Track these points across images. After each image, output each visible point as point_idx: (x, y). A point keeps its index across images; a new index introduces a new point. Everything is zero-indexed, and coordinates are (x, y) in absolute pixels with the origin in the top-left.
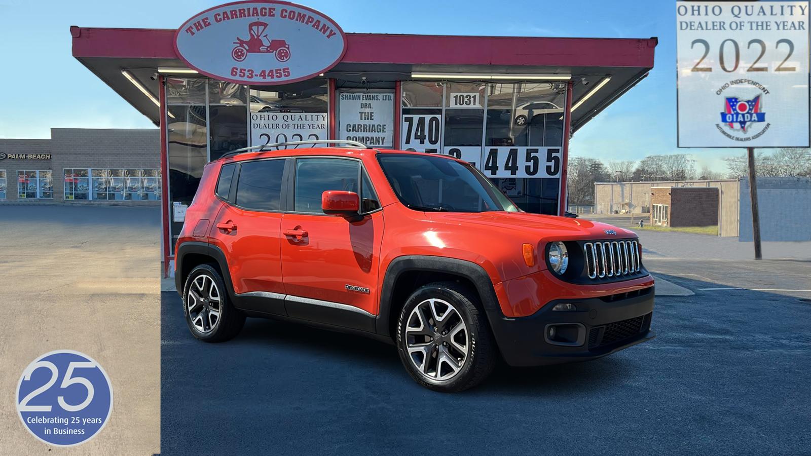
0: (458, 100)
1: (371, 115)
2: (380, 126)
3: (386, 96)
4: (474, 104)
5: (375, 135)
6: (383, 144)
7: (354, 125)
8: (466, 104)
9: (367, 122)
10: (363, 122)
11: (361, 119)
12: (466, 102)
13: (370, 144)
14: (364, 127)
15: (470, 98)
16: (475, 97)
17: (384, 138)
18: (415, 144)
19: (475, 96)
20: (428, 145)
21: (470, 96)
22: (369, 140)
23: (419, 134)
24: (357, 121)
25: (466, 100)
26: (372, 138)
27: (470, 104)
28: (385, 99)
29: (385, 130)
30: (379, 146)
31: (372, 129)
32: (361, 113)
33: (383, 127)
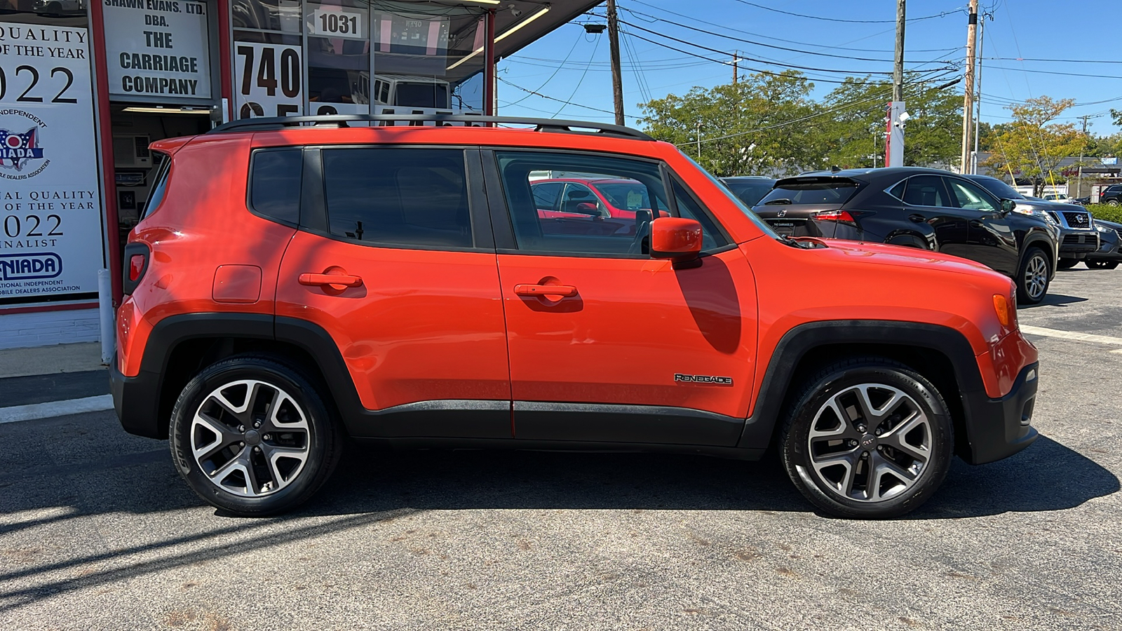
0: (330, 23)
1: (167, 38)
2: (187, 61)
3: (192, 5)
4: (354, 32)
5: (178, 76)
6: (193, 93)
7: (136, 56)
8: (341, 31)
9: (162, 52)
10: (152, 51)
11: (149, 45)
12: (341, 27)
13: (170, 92)
14: (155, 60)
15: (347, 21)
16: (354, 20)
17: (195, 82)
18: (258, 94)
19: (355, 18)
20: (281, 98)
21: (346, 18)
22: (166, 86)
23: (265, 78)
24: (139, 47)
25: (340, 23)
26: (173, 81)
27: (346, 31)
28: (190, 10)
29: (195, 68)
30: (186, 96)
31: (173, 64)
32: (148, 34)
33: (192, 62)
